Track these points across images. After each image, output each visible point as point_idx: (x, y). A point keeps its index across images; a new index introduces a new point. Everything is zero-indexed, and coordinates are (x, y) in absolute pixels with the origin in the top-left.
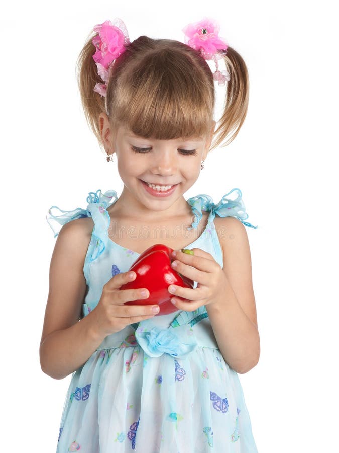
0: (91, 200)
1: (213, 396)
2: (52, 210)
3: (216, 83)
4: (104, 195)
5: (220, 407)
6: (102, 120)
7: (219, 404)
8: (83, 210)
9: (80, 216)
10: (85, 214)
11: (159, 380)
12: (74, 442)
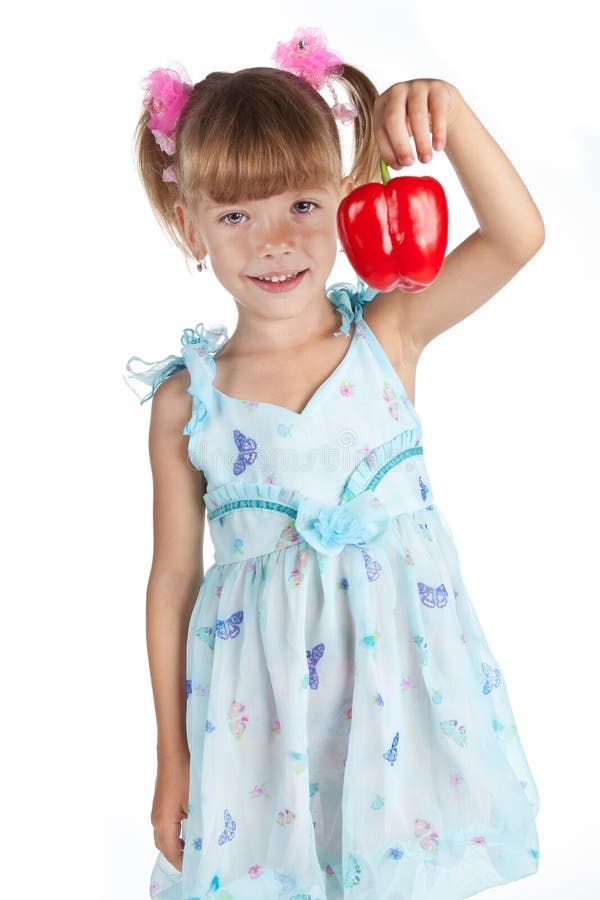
0: (187, 340)
1: (423, 589)
2: (132, 364)
3: (338, 122)
4: (208, 332)
5: (432, 602)
6: (179, 210)
7: (430, 597)
8: (178, 359)
9: (174, 368)
10: (181, 364)
11: (344, 584)
12: (234, 702)
